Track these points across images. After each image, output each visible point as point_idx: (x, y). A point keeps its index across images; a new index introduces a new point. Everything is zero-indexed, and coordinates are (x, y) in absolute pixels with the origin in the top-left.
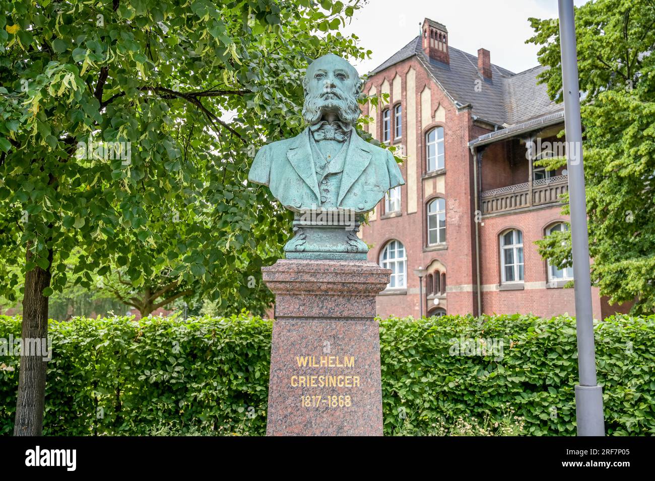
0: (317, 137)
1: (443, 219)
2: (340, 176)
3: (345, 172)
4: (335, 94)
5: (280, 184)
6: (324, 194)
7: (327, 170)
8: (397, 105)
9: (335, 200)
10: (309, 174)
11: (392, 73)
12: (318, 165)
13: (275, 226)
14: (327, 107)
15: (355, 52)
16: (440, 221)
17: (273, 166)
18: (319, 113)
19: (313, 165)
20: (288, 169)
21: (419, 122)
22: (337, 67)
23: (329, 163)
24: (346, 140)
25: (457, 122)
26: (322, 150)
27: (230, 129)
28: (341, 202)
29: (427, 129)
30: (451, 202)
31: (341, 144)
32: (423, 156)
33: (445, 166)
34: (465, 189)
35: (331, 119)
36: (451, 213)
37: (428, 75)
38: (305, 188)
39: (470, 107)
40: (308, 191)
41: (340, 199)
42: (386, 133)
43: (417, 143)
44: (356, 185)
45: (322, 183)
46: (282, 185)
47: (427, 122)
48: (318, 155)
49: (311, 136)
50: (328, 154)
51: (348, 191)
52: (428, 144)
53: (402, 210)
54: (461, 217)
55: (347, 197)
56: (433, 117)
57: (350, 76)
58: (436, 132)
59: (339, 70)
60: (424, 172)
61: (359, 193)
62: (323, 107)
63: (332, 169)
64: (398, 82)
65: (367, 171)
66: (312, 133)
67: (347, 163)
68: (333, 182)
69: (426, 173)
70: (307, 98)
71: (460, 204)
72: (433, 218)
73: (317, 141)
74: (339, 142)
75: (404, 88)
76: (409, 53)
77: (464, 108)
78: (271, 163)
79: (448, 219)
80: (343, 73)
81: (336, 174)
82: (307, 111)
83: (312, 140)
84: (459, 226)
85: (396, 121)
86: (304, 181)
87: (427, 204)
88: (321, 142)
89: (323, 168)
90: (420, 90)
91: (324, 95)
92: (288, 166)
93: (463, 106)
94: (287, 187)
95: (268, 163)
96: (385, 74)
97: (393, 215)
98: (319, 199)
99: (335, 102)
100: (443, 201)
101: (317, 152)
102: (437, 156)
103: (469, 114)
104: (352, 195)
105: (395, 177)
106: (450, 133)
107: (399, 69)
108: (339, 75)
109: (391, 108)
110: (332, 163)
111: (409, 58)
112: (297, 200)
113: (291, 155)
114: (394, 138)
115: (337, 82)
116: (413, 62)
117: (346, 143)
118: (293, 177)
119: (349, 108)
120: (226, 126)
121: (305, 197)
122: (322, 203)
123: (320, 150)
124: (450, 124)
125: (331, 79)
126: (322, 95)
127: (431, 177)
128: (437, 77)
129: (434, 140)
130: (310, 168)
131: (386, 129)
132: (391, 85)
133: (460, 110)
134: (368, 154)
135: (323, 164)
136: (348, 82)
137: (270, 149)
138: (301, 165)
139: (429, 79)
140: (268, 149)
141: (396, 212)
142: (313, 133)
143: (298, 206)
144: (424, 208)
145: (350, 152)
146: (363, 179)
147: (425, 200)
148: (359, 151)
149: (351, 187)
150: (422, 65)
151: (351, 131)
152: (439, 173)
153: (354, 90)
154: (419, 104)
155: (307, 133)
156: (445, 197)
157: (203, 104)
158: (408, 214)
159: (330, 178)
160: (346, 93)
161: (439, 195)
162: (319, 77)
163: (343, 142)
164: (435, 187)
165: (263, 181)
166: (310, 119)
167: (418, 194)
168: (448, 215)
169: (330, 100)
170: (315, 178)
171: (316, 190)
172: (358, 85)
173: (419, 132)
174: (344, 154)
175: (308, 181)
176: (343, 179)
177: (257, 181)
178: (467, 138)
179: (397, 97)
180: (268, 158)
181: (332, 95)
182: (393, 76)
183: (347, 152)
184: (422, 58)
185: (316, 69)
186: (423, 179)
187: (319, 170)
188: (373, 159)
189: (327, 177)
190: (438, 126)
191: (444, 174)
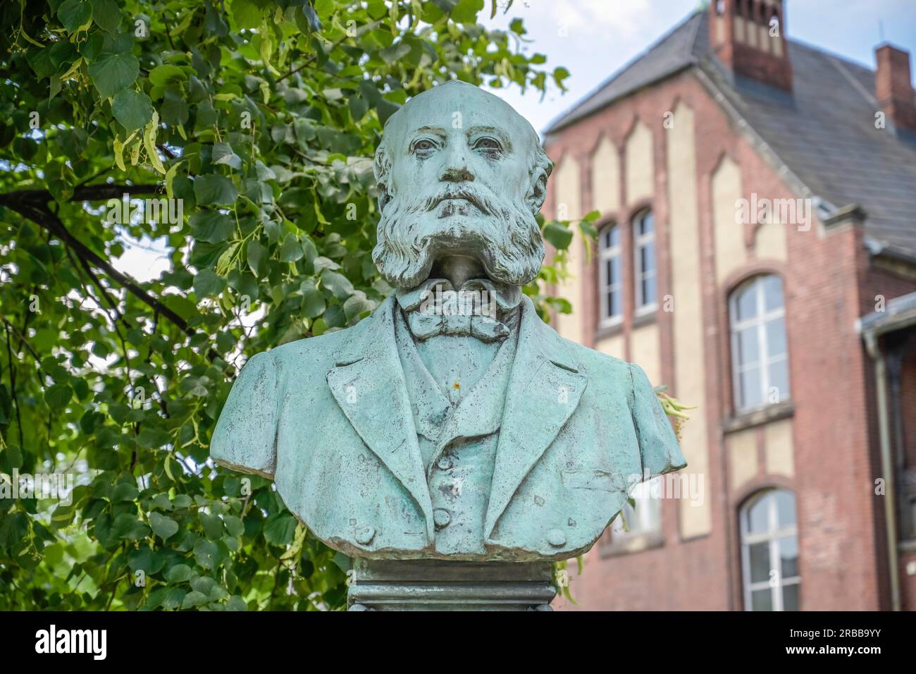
0: (418, 328)
1: (791, 552)
2: (489, 444)
3: (504, 434)
4: (471, 199)
5: (307, 470)
6: (443, 502)
7: (450, 427)
8: (641, 213)
9: (478, 521)
10: (398, 441)
11: (624, 116)
12: (424, 411)
13: (290, 590)
14: (448, 237)
15: (520, 69)
16: (784, 561)
17: (287, 416)
18: (424, 255)
19: (407, 412)
20: (333, 425)
21: (708, 261)
22: (477, 121)
23: (456, 405)
24: (505, 336)
25: (820, 259)
26: (436, 368)
27: (150, 301)
28: (497, 525)
29: (733, 281)
30: (813, 501)
31: (493, 347)
32: (725, 364)
33: (792, 390)
34: (856, 462)
35: (460, 272)
36: (815, 536)
37: (731, 122)
38: (386, 484)
39: (858, 215)
40: (395, 493)
41: (492, 516)
42: (610, 296)
43: (705, 325)
44: (540, 472)
45: (436, 466)
46: (315, 473)
47: (730, 262)
48: (423, 381)
49: (401, 325)
50: (454, 379)
51: (518, 492)
52: (737, 326)
53: (664, 526)
54: (845, 549)
55: (513, 509)
56: (750, 244)
57: (516, 147)
58: (760, 291)
59: (481, 129)
60: (727, 411)
61: (551, 498)
62: (436, 237)
63: (465, 424)
64: (641, 144)
65: (573, 429)
66: (403, 315)
67: (512, 403)
68: (471, 461)
69: (733, 414)
70: (388, 211)
71: (841, 508)
72: (760, 552)
73: (419, 340)
74: (486, 341)
75: (661, 160)
76: (672, 60)
77: (841, 218)
78: (281, 404)
79: (807, 556)
80: (494, 136)
81: (478, 439)
82: (389, 249)
83: (404, 335)
84: (841, 576)
85: (637, 259)
86: (381, 463)
87: (740, 506)
88: (432, 343)
89: (439, 420)
90: (708, 166)
91: (437, 202)
92: (333, 415)
93: (836, 211)
94: (329, 480)
95: (270, 408)
96: (601, 122)
97: (637, 545)
98: (429, 516)
99: (474, 223)
100: (789, 498)
101: (416, 370)
102: (764, 360)
103: (858, 235)
104: (530, 502)
105: (657, 443)
106: (801, 292)
107: (645, 105)
108: (481, 143)
109: (623, 218)
110: (465, 404)
111: (673, 76)
112: (361, 522)
113: (339, 380)
114: (633, 307)
115: (476, 163)
116: (685, 86)
117: (508, 345)
118: (348, 449)
119: (515, 239)
120: (137, 291)
121: (385, 510)
122: (439, 528)
123: (429, 366)
124: (800, 267)
125: (460, 155)
126: (433, 204)
127: (749, 427)
128: (757, 126)
129: (753, 313)
130: (401, 422)
131: (610, 282)
132: (622, 152)
133: (829, 223)
134: (574, 377)
135: (438, 409)
136: (511, 163)
137: (278, 364)
138: (371, 412)
139: (734, 133)
140: (269, 364)
141: (647, 536)
142: (405, 314)
143: (366, 538)
144: (732, 522)
145: (519, 371)
146: (559, 454)
147: (735, 496)
148: (548, 368)
149: (525, 480)
150: (711, 95)
151: (521, 308)
152: (774, 412)
153: (528, 186)
154: (706, 207)
155: (389, 316)
156: (796, 486)
157: (68, 223)
158: (685, 541)
159: (461, 452)
160: (504, 196)
161: (774, 482)
162: (422, 148)
163: (499, 339)
164: (762, 457)
165: (256, 462)
166: (397, 273)
167: (712, 478)
168: (808, 541)
169: (457, 218)
170: (416, 453)
171: (420, 490)
172: (540, 171)
173: (710, 290)
174: (502, 379)
175: (393, 462)
176: (501, 455)
177: (238, 462)
178: (853, 306)
179: (640, 189)
180: (272, 392)
181: (463, 202)
182: (625, 127)
183: (510, 370)
184: (711, 76)
185: (415, 124)
186: (727, 433)
187: (425, 427)
188: (590, 392)
189: (451, 449)
190: (764, 274)
191: (786, 415)
